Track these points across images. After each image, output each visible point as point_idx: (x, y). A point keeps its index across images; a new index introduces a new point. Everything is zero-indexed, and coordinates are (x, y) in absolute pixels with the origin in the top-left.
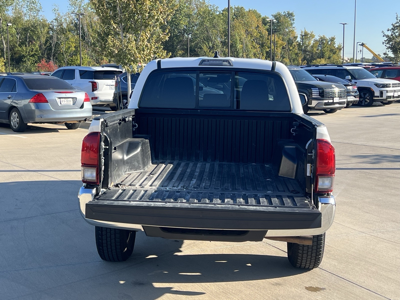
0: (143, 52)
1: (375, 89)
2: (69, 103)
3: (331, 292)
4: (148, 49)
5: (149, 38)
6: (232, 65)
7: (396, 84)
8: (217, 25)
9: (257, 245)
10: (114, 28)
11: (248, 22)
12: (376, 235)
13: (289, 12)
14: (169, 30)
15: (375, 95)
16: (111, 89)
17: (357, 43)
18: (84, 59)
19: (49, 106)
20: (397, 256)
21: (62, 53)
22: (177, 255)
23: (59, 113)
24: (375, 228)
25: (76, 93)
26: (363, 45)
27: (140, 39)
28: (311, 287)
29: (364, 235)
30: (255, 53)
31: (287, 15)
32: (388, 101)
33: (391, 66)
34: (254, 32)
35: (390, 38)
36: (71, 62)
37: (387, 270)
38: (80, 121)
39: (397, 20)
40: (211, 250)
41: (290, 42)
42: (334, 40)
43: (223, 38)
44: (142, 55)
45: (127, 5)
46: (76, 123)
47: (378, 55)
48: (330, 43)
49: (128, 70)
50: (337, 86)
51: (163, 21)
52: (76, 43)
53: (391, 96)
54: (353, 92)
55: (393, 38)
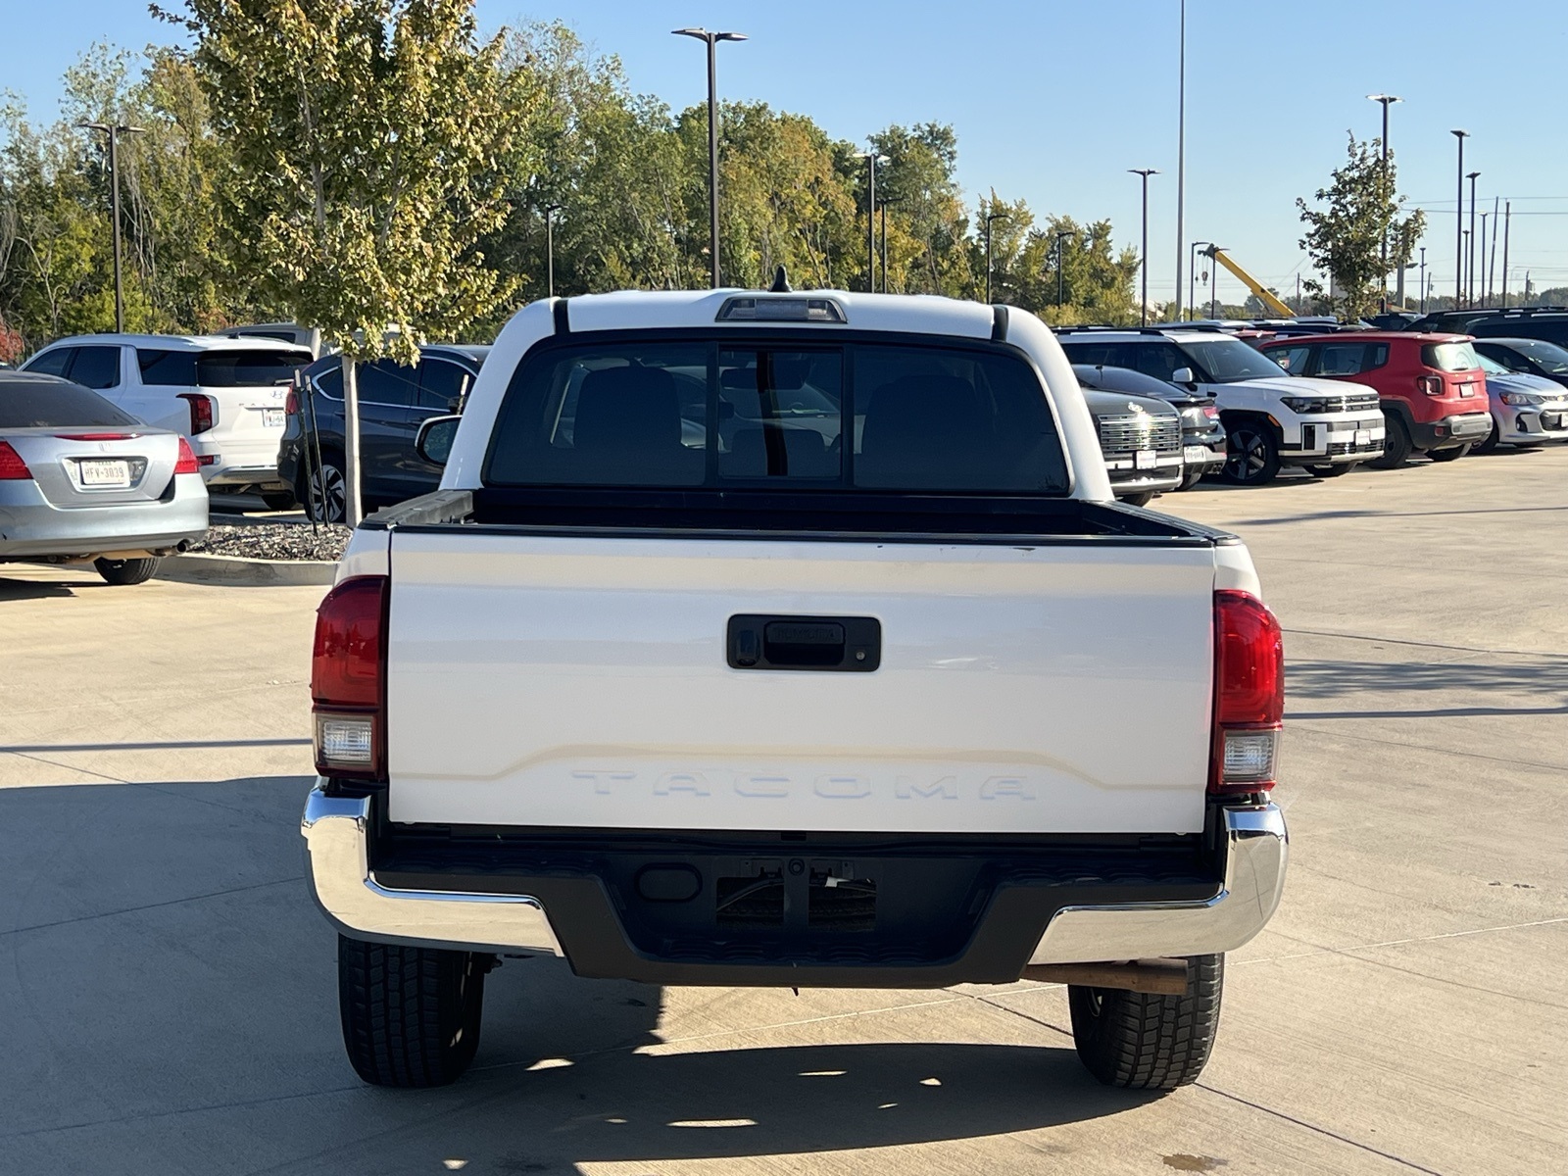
0: (404, 277)
1: (1284, 417)
2: (116, 480)
3: (1257, 1170)
4: (424, 265)
5: (428, 222)
6: (842, 318)
7: (1362, 400)
8: (662, 175)
9: (949, 1006)
10: (288, 181)
11: (781, 164)
12: (1380, 958)
13: (934, 126)
14: (506, 189)
15: (1286, 441)
16: (267, 423)
17: (1193, 245)
18: (129, 309)
19: (35, 492)
20: (1472, 1034)
21: (41, 287)
22: (647, 1055)
23: (76, 520)
24: (1372, 933)
25: (145, 437)
26: (1212, 252)
27: (392, 227)
28: (1180, 1157)
29: (1337, 958)
30: (808, 283)
31: (927, 138)
32: (1332, 464)
33: (1334, 330)
34: (803, 203)
35: (1329, 225)
36: (74, 318)
37: (1448, 1086)
38: (159, 552)
39: (1353, 155)
40: (777, 1034)
41: (941, 243)
42: (1107, 234)
43: (683, 227)
44: (402, 288)
45: (340, 94)
46: (140, 560)
47: (1270, 290)
48: (1089, 245)
49: (347, 346)
50: (1147, 409)
51: (482, 155)
52: (95, 242)
53: (1344, 444)
54: (1202, 430)
55: (1340, 226)
